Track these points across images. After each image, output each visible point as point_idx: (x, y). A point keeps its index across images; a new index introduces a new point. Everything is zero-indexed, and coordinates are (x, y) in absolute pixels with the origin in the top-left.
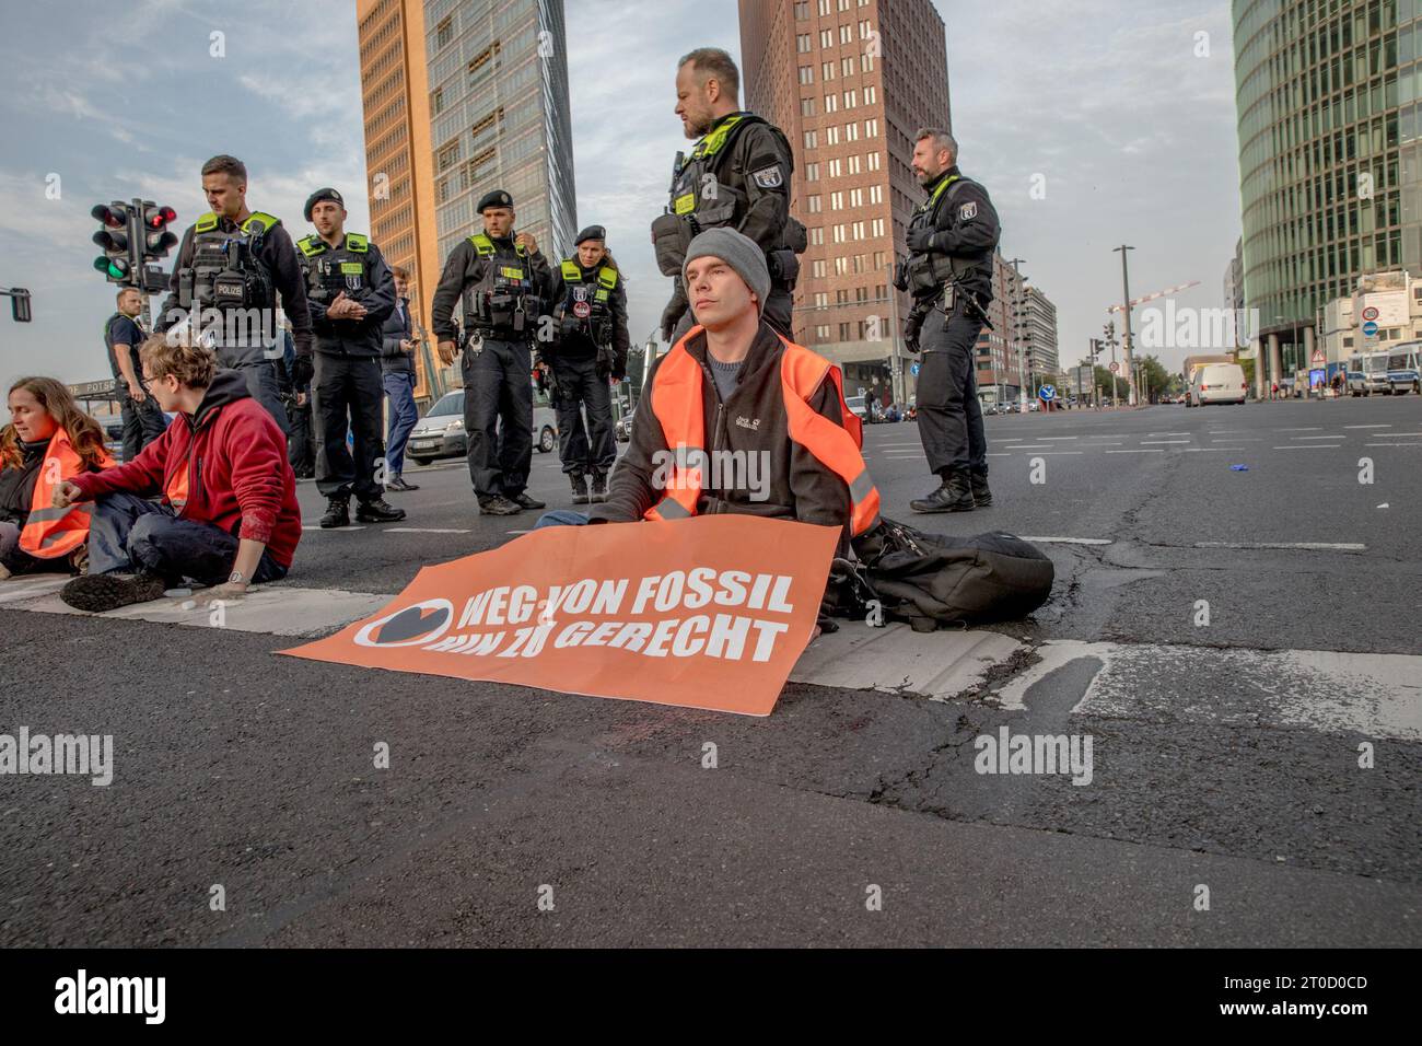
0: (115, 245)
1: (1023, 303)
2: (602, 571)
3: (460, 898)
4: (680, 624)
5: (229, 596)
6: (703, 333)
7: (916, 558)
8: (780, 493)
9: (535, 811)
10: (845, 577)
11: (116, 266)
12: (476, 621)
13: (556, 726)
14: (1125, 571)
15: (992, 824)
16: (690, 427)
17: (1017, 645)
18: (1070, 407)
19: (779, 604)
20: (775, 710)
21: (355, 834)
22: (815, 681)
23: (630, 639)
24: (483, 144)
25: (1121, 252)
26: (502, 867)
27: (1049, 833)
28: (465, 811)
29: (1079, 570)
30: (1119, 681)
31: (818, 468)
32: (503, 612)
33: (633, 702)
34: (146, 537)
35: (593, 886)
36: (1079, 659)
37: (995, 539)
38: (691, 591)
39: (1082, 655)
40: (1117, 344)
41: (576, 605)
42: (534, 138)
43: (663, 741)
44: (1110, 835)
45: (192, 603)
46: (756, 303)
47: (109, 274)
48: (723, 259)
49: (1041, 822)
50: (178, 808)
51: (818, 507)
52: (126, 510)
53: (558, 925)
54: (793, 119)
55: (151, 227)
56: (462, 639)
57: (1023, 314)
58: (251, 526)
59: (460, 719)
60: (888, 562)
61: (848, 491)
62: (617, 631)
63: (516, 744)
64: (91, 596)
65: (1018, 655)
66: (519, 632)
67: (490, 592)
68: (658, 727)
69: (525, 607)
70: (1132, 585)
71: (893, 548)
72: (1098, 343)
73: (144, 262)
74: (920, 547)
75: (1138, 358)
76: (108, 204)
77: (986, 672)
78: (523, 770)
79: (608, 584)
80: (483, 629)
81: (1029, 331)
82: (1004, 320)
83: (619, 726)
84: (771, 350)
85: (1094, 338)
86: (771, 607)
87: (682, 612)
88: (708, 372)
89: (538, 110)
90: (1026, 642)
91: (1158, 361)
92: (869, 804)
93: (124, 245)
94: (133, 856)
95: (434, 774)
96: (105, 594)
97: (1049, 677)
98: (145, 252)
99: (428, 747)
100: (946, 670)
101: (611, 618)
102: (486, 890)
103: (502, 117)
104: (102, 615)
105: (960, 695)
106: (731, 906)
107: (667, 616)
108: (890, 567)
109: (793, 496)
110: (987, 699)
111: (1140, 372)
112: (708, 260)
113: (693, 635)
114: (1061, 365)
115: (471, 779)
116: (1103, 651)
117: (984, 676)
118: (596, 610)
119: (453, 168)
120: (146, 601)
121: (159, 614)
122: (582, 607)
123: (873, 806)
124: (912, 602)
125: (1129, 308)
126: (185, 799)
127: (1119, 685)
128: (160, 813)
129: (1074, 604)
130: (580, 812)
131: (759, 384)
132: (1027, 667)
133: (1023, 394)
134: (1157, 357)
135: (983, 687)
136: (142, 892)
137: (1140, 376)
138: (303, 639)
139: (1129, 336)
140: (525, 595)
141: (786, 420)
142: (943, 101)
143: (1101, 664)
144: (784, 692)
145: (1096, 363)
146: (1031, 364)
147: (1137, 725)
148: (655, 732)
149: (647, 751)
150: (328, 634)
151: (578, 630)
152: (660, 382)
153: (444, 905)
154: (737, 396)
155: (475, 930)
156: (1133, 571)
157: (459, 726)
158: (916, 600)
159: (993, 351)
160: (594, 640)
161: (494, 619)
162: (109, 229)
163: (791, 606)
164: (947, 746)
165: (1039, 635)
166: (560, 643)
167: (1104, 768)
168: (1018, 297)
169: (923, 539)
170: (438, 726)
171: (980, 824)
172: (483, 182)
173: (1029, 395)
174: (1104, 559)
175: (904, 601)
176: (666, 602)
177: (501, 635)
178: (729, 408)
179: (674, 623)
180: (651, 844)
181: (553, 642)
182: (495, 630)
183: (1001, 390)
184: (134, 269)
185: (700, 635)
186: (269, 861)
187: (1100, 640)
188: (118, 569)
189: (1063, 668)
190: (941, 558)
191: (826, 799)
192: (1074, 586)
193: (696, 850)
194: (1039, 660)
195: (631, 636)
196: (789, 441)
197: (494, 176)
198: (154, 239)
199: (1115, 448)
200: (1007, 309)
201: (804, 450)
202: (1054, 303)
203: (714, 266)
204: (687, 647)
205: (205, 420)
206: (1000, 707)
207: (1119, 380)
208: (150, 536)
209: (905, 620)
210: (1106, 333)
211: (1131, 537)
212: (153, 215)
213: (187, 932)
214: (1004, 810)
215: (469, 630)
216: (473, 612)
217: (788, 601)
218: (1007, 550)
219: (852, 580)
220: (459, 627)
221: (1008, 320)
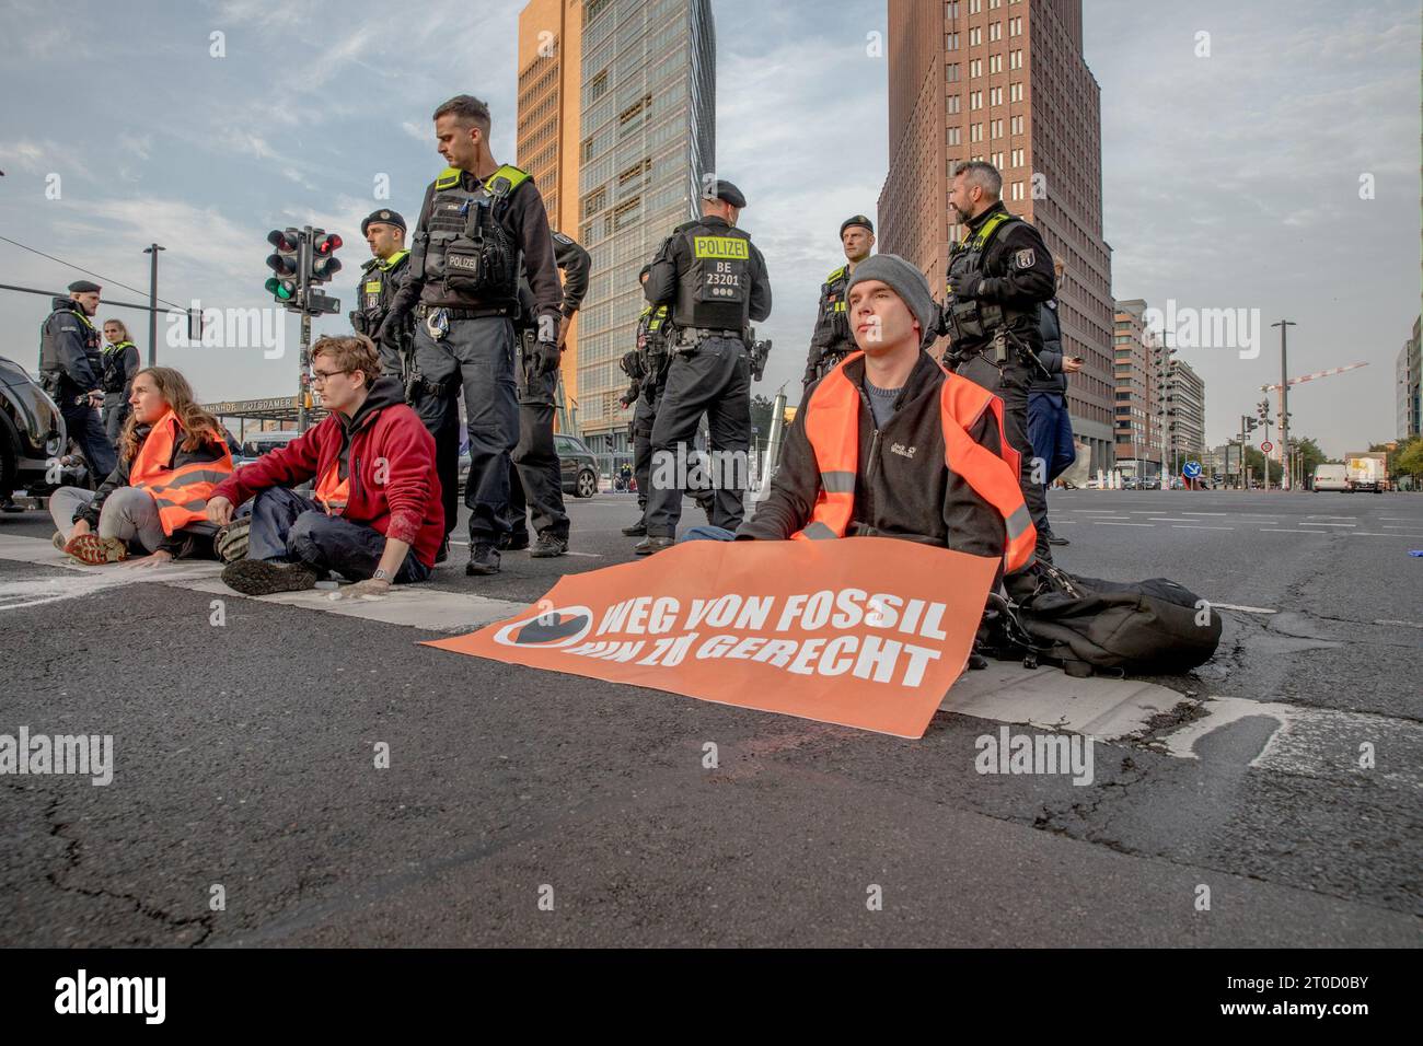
0: (286, 268)
1: (1169, 376)
2: (748, 587)
3: (614, 872)
4: (827, 643)
5: (373, 591)
6: (863, 357)
7: (1073, 600)
8: (932, 523)
9: (685, 802)
10: (997, 613)
11: (285, 288)
12: (616, 628)
13: (700, 729)
14: (1291, 639)
15: (1172, 862)
16: (845, 451)
17: (1181, 698)
18: (1215, 487)
19: (932, 630)
20: (926, 734)
21: (505, 804)
22: (967, 711)
23: (774, 655)
24: (629, 192)
25: (1280, 328)
26: (654, 848)
27: (1238, 877)
28: (614, 795)
29: (1242, 635)
30: (1301, 741)
31: (974, 499)
32: (644, 622)
33: (778, 715)
34: (306, 533)
35: (750, 875)
36: (1253, 717)
37: (1159, 586)
38: (840, 612)
39: (1256, 713)
40: (1271, 423)
41: (719, 618)
42: (679, 190)
43: (812, 751)
44: (1311, 887)
45: (338, 595)
46: (919, 330)
47: (277, 295)
48: (887, 284)
49: (1228, 865)
50: (333, 763)
51: (974, 539)
52: (285, 503)
53: (715, 906)
54: (937, 180)
55: (318, 252)
56: (601, 645)
57: (1169, 387)
58: (400, 526)
59: (602, 714)
60: (1043, 602)
61: (1004, 526)
62: (761, 646)
63: (661, 741)
64: (249, 580)
65: (1182, 707)
66: (659, 642)
67: (631, 602)
68: (806, 739)
69: (666, 618)
70: (1305, 653)
71: (1047, 589)
72: (1250, 420)
73: (309, 285)
74: (1076, 590)
75: (1294, 440)
76: (283, 230)
77: (1149, 719)
78: (669, 764)
79: (753, 601)
80: (623, 637)
81: (1175, 406)
82: (1148, 393)
83: (765, 734)
84: (930, 380)
85: (1246, 415)
86: (924, 633)
87: (829, 632)
88: (865, 398)
89: (683, 162)
90: (1190, 696)
91: (1316, 444)
92: (1034, 829)
93: (293, 269)
94: (294, 800)
95: (580, 759)
96: (261, 579)
97: (1220, 730)
98: (311, 276)
99: (573, 736)
100: (1106, 714)
101: (755, 634)
102: (639, 867)
103: (649, 168)
104: (255, 598)
105: (1123, 739)
106: (896, 908)
107: (814, 634)
108: (1045, 607)
109: (945, 527)
110: (1152, 745)
111: (1295, 455)
112: (873, 284)
113: (841, 655)
114: (1207, 445)
115: (618, 768)
116: (1279, 711)
117: (1147, 723)
118: (740, 625)
119: (598, 214)
120: (298, 590)
121: (308, 601)
122: (725, 621)
123: (1038, 832)
124: (1066, 645)
125: (1286, 387)
126: (339, 757)
127: (1302, 745)
128: (317, 766)
129: (1240, 666)
130: (731, 807)
131: (917, 411)
132: (1192, 719)
133: (1165, 471)
134: (1315, 441)
135: (1147, 733)
136: (303, 831)
137: (1296, 460)
138: (444, 634)
139: (1286, 417)
140: (667, 606)
141: (943, 448)
142: (1094, 167)
143: (1278, 724)
144: (934, 719)
145: (1247, 443)
146: (1174, 440)
147: (1329, 785)
148: (802, 743)
149: (796, 758)
150: (468, 632)
151: (721, 643)
152: (814, 405)
153: (598, 877)
154: (893, 423)
155: (630, 902)
156: (1305, 640)
157: (602, 721)
158: (1071, 643)
159: (1134, 425)
160: (737, 653)
161: (634, 628)
162: (282, 253)
163: (944, 633)
164: (1113, 784)
165: (1205, 690)
166: (702, 654)
167: (1295, 822)
168: (1164, 370)
169: (1080, 583)
170: (582, 718)
171: (1159, 860)
172: (626, 229)
173: (1171, 473)
174: (1269, 627)
175: (1057, 642)
176: (813, 621)
177: (641, 644)
178: (886, 433)
179: (821, 642)
180: (807, 842)
181: (695, 653)
182: (634, 638)
183: (1141, 466)
184: (300, 291)
185: (847, 656)
186: (421, 819)
187: (1275, 701)
188: (278, 558)
189: (1235, 723)
190: (1101, 601)
191: (988, 820)
192: (1238, 650)
193: (853, 853)
194: (1207, 713)
195: (776, 652)
196: (945, 470)
197: (637, 223)
198: (321, 264)
199: (1272, 526)
200: (1151, 381)
201: (960, 481)
202: (1203, 379)
203: (878, 290)
204: (834, 666)
205: (365, 423)
206: (1168, 754)
207: (1272, 463)
208: (310, 533)
209: (1058, 663)
210: (1260, 411)
211: (1300, 608)
212: (321, 241)
213: (347, 871)
214: (1184, 850)
215: (608, 637)
216: (613, 620)
217: (940, 628)
218: (1172, 598)
219: (1004, 617)
220: (598, 634)
221: (1151, 394)
